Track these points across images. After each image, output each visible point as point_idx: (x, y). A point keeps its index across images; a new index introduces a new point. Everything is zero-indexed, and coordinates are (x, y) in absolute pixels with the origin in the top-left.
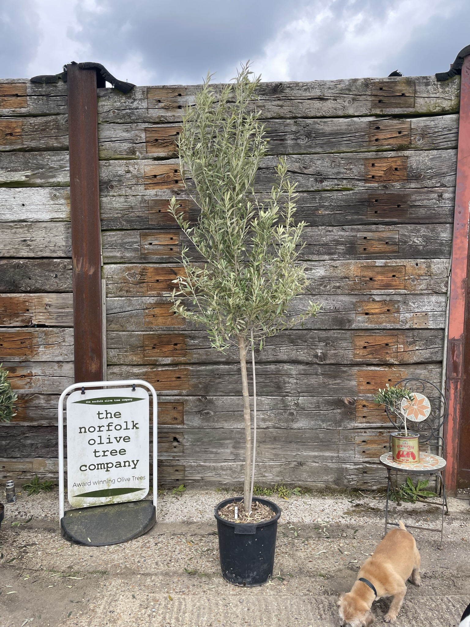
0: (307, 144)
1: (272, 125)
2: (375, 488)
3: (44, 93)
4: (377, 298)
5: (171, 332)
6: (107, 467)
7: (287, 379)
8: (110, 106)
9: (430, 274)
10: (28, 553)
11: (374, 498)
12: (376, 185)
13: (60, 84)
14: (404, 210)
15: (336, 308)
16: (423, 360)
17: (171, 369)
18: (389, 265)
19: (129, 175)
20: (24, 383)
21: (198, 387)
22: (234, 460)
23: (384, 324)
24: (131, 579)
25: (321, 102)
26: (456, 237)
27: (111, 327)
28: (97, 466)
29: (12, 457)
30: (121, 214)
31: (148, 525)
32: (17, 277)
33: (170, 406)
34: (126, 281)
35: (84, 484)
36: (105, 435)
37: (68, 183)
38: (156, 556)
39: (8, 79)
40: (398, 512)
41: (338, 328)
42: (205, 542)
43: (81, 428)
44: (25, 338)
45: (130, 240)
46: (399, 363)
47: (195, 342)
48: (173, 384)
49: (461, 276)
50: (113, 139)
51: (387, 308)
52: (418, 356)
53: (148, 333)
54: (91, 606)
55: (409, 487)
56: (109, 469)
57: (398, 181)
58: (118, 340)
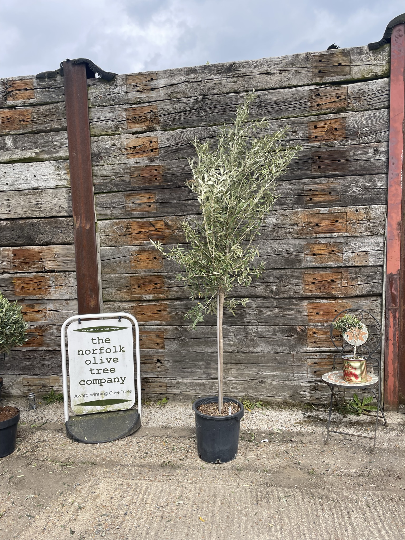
0: (258, 113)
1: (228, 98)
2: (325, 403)
3: (46, 86)
4: (322, 241)
5: (152, 274)
6: (100, 382)
7: (248, 311)
8: (98, 93)
9: (368, 218)
10: (38, 447)
11: (325, 411)
12: (319, 144)
13: (59, 77)
14: (344, 164)
15: (287, 250)
16: (365, 293)
17: (153, 303)
18: (332, 212)
19: (114, 148)
20: (41, 317)
21: (175, 319)
22: (206, 378)
23: (330, 263)
24: (113, 469)
25: (269, 76)
26: (391, 186)
27: (105, 271)
28: (92, 381)
29: (34, 375)
30: (109, 179)
31: (132, 428)
32: (33, 233)
33: (153, 334)
34: (115, 234)
35: (83, 396)
36: (98, 356)
37: (68, 157)
38: (135, 452)
39: (19, 77)
40: (343, 423)
41: (289, 267)
42: (176, 443)
43: (79, 351)
44: (40, 281)
45: (117, 200)
46: (343, 296)
47: (171, 281)
48: (156, 316)
49: (397, 219)
50: (101, 119)
51: (332, 249)
52: (360, 289)
53: (134, 275)
54: (79, 488)
55: (355, 402)
56: (102, 384)
57: (337, 139)
58: (110, 281)
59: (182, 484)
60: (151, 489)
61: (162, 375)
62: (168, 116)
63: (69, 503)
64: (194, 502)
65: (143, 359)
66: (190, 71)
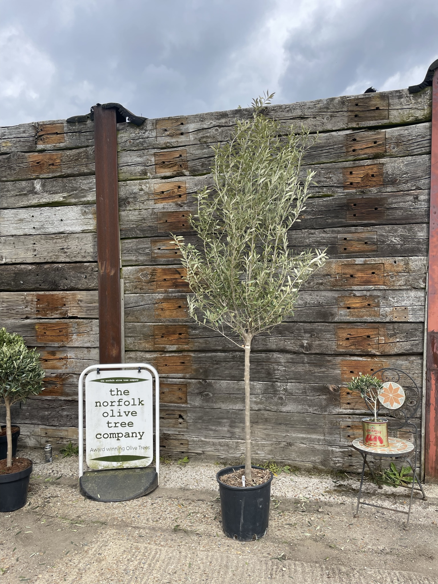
2: (360, 471)
3: (77, 131)
4: (358, 294)
5: (176, 324)
6: (117, 436)
7: (277, 367)
8: (127, 137)
9: (408, 271)
10: (50, 503)
11: (358, 480)
12: (354, 191)
13: (89, 122)
14: (381, 213)
15: (319, 303)
16: (404, 351)
18: (369, 263)
19: (142, 193)
20: (62, 365)
21: (199, 371)
22: (231, 438)
23: (365, 318)
24: (123, 530)
25: (302, 121)
26: (432, 236)
27: (128, 319)
28: (109, 435)
29: (52, 426)
30: (135, 224)
31: (148, 488)
32: (57, 278)
34: (139, 280)
35: (99, 450)
37: (95, 202)
38: (149, 513)
39: (50, 121)
41: (322, 320)
42: (193, 506)
43: (96, 403)
44: (62, 327)
45: (143, 246)
46: (380, 354)
47: (196, 332)
48: (178, 368)
50: (130, 164)
51: (368, 303)
52: (399, 347)
53: (157, 324)
54: (86, 548)
55: (393, 471)
56: (119, 438)
57: (375, 186)
58: (133, 330)
59: (193, 551)
60: (160, 555)
61: (184, 432)
62: (197, 160)
64: (205, 571)
65: (165, 414)
66: (221, 115)
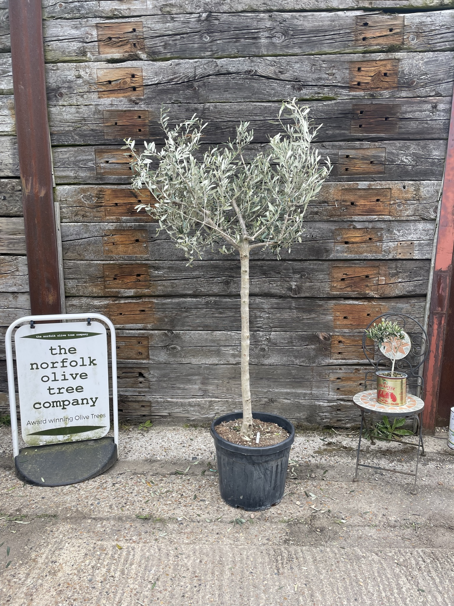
0: (284, 44)
1: (243, 20)
2: (348, 425)
4: (358, 226)
5: (133, 262)
6: (63, 405)
7: (258, 313)
9: (418, 198)
11: (348, 435)
12: (362, 93)
14: (392, 124)
15: (313, 236)
16: (406, 293)
17: (134, 301)
18: (374, 187)
19: (80, 81)
21: (164, 321)
22: (203, 396)
23: (365, 254)
24: (80, 524)
26: (450, 156)
27: (68, 256)
28: (52, 404)
30: (73, 127)
31: (107, 464)
33: (134, 341)
34: (81, 205)
35: (39, 422)
36: (59, 371)
37: (12, 91)
38: (111, 498)
40: (371, 451)
41: (314, 258)
42: (165, 483)
43: (32, 365)
45: (85, 157)
46: (379, 297)
47: (160, 273)
48: (138, 317)
50: (61, 38)
51: (369, 236)
52: (400, 289)
53: (108, 262)
54: (33, 555)
55: (384, 426)
56: (65, 407)
57: (386, 89)
58: (76, 270)
59: (175, 545)
60: (134, 555)
61: (145, 392)
62: (158, 38)
63: (20, 580)
64: (195, 572)
65: (121, 373)
